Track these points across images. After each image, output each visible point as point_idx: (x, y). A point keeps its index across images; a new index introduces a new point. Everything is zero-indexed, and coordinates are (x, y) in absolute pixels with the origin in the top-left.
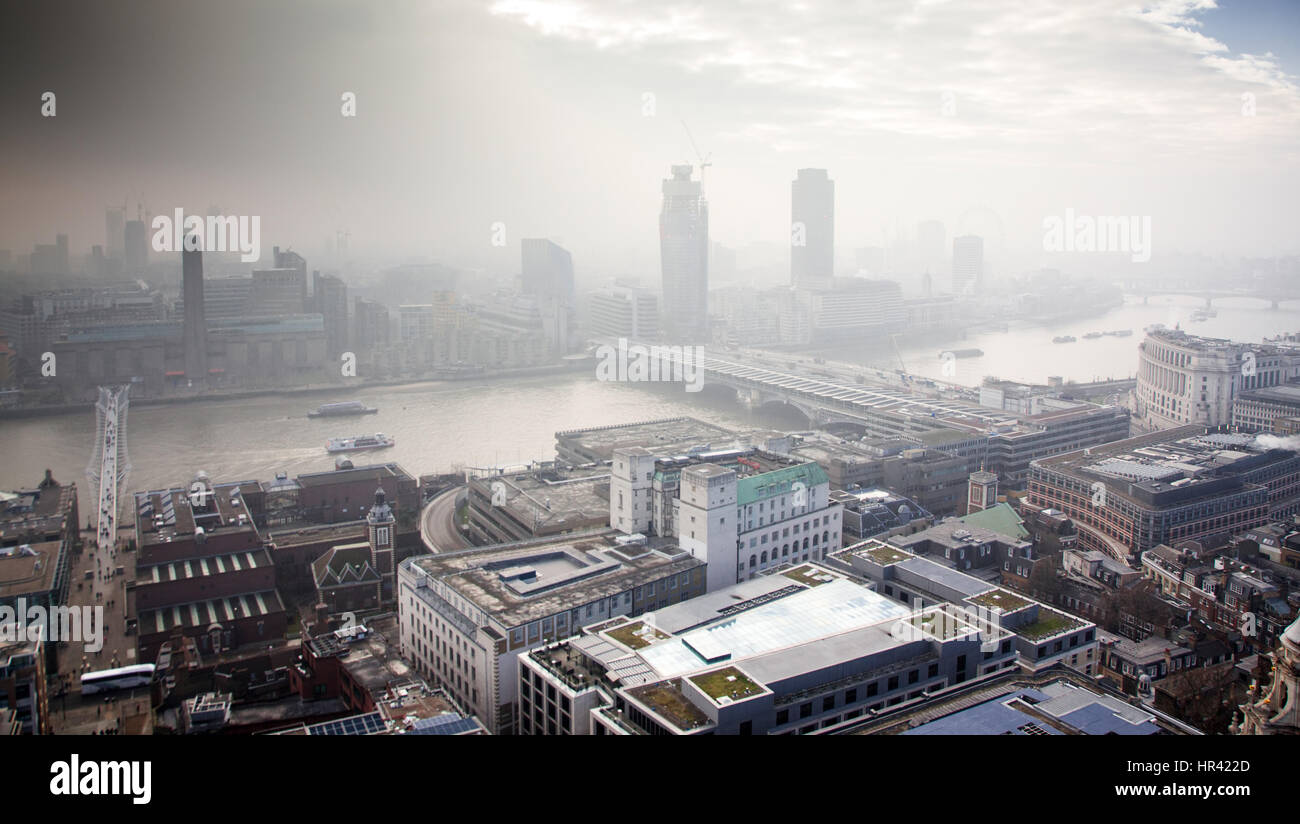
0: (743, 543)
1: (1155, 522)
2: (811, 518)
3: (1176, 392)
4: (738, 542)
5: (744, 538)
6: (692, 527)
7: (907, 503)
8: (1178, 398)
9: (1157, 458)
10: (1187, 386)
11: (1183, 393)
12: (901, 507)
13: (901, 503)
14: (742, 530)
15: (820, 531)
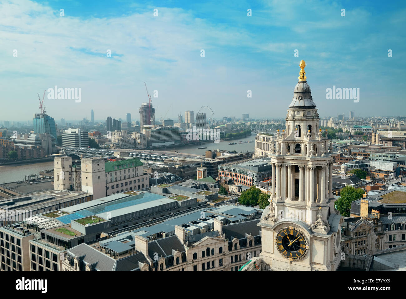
0: (108, 187)
1: (259, 177)
2: (137, 179)
3: (266, 150)
4: (106, 186)
5: (109, 185)
6: (87, 181)
7: (174, 175)
8: (267, 152)
9: (259, 161)
10: (270, 148)
11: (268, 150)
12: (172, 177)
13: (172, 175)
14: (108, 182)
15: (141, 184)
